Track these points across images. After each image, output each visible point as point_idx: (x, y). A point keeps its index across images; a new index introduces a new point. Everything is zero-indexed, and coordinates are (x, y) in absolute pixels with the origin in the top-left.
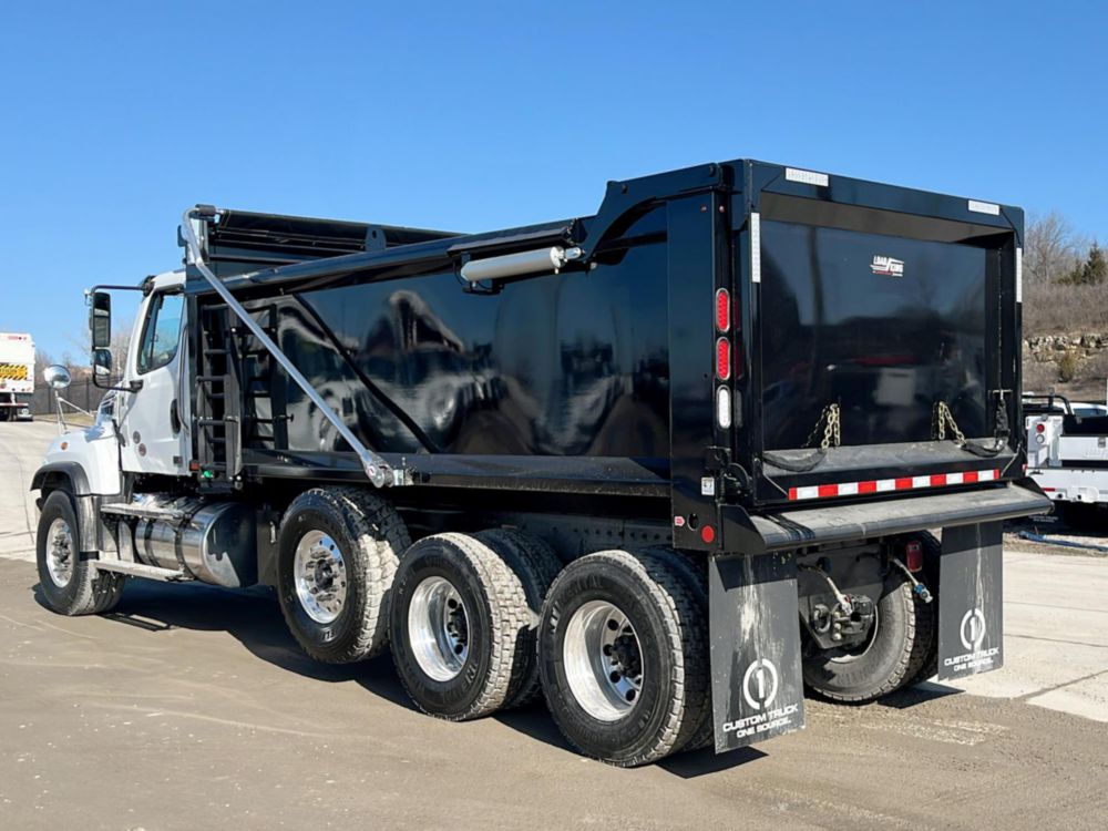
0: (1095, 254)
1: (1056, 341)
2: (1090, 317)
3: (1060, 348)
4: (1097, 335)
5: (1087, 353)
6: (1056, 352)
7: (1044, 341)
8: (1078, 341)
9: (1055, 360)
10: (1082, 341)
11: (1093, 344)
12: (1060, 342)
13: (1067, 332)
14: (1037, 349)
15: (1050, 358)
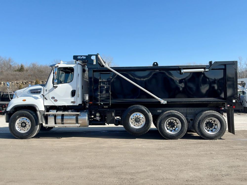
0: (22, 66)
1: (17, 82)
2: (23, 78)
3: (18, 84)
4: (25, 82)
5: (23, 85)
6: (17, 84)
7: (14, 82)
8: (21, 83)
9: (17, 86)
10: (22, 82)
11: (24, 83)
12: (18, 82)
13: (19, 81)
14: (13, 84)
15: (16, 86)
